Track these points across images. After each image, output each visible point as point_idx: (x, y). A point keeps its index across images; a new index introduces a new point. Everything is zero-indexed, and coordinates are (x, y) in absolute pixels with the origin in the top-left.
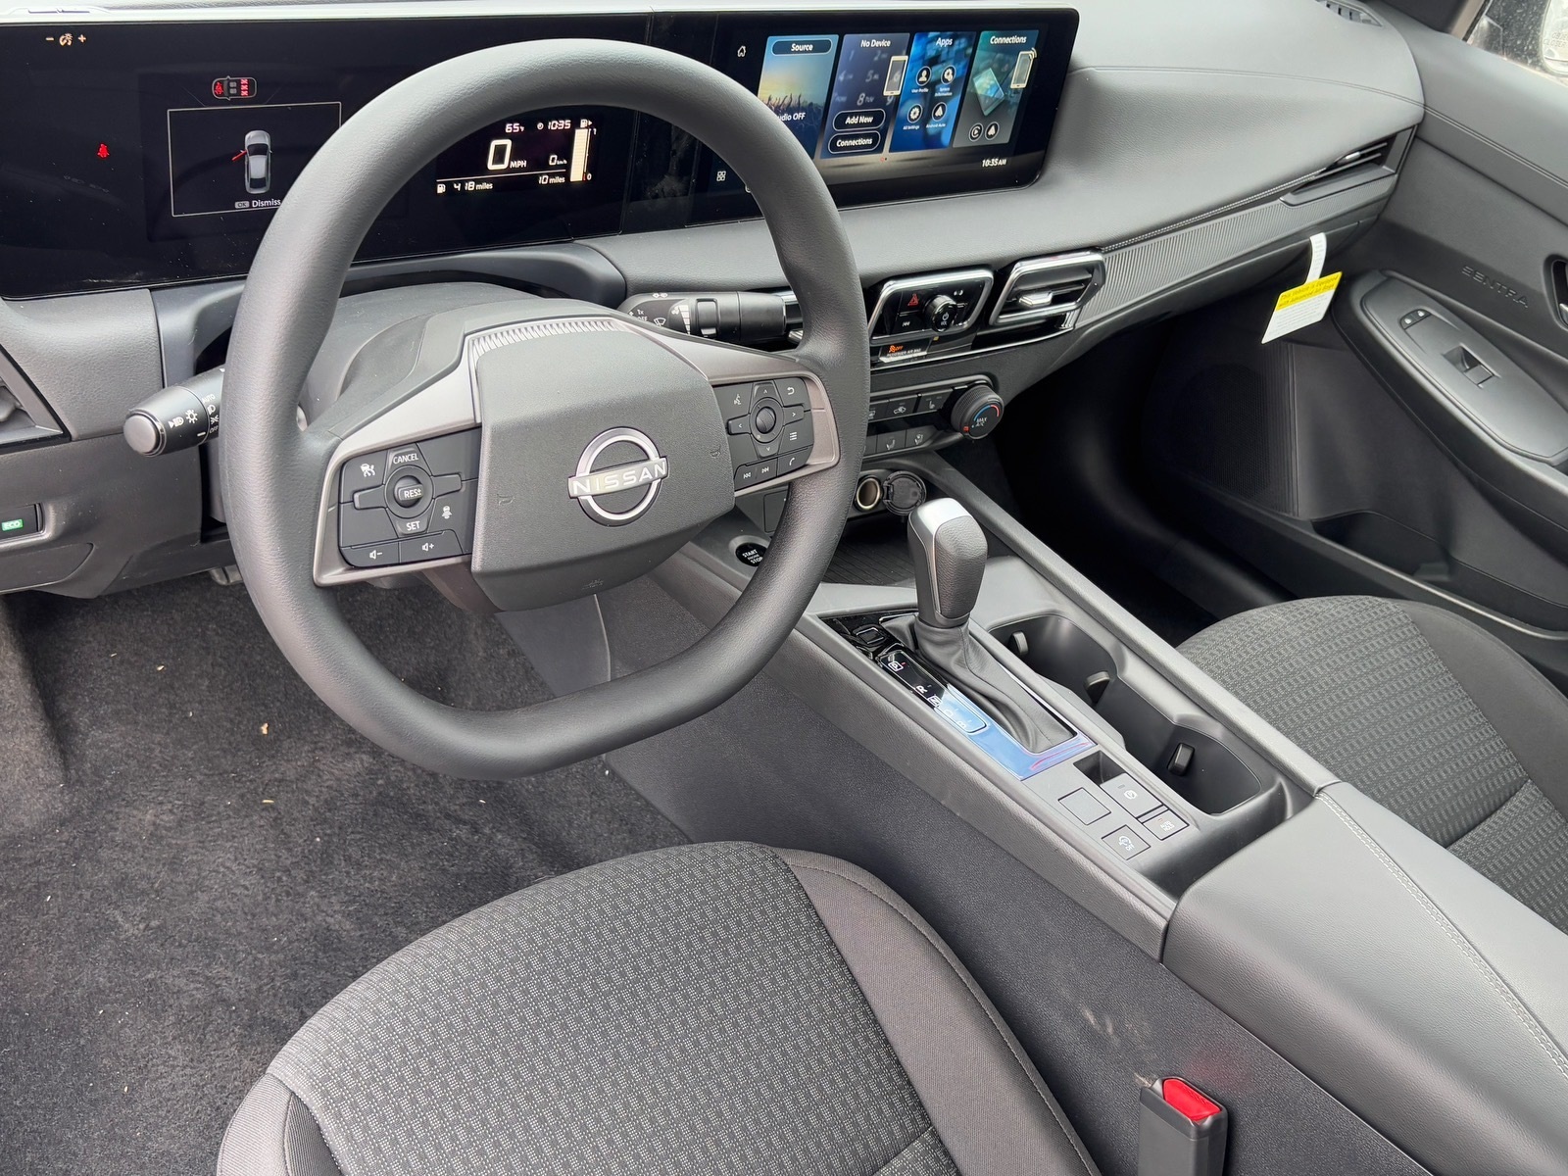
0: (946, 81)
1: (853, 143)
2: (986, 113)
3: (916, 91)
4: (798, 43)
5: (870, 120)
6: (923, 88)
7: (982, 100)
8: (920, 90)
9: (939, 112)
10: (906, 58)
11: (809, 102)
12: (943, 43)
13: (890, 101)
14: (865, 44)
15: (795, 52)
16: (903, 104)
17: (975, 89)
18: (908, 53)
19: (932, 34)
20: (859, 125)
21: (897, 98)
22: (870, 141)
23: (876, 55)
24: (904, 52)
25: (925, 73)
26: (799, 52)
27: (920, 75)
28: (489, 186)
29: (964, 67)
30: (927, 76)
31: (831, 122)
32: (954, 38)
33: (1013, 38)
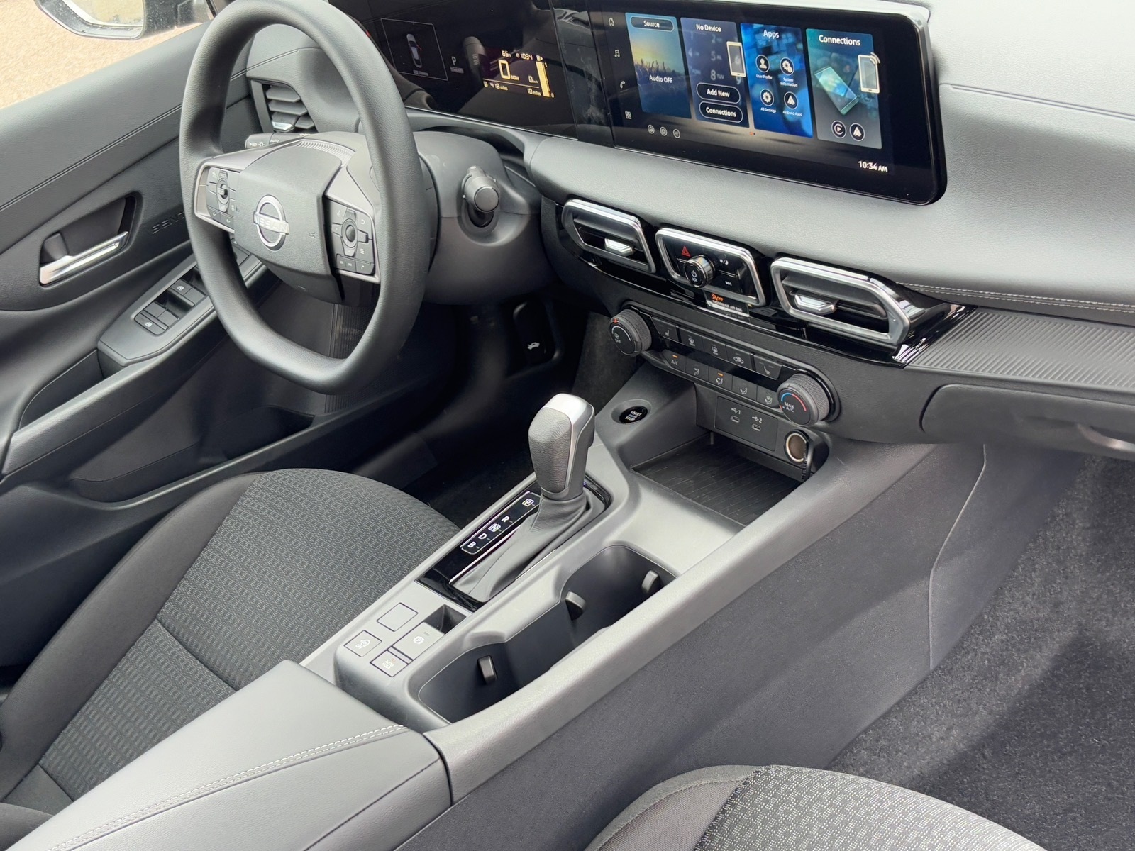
0: (787, 72)
1: (720, 112)
2: (844, 111)
3: (760, 77)
4: (648, 20)
5: (728, 95)
6: (767, 74)
7: (833, 99)
8: (764, 76)
9: (791, 101)
10: (739, 44)
11: (672, 70)
12: (771, 35)
13: (739, 81)
14: (699, 27)
15: (647, 27)
16: (752, 86)
17: (820, 84)
18: (740, 40)
19: (756, 26)
20: (718, 97)
21: (745, 79)
22: (734, 114)
23: (712, 38)
24: (736, 39)
25: (762, 61)
26: (650, 27)
27: (759, 64)
28: (506, 89)
29: (801, 62)
30: (766, 63)
31: (695, 91)
32: (780, 32)
33: (844, 39)
